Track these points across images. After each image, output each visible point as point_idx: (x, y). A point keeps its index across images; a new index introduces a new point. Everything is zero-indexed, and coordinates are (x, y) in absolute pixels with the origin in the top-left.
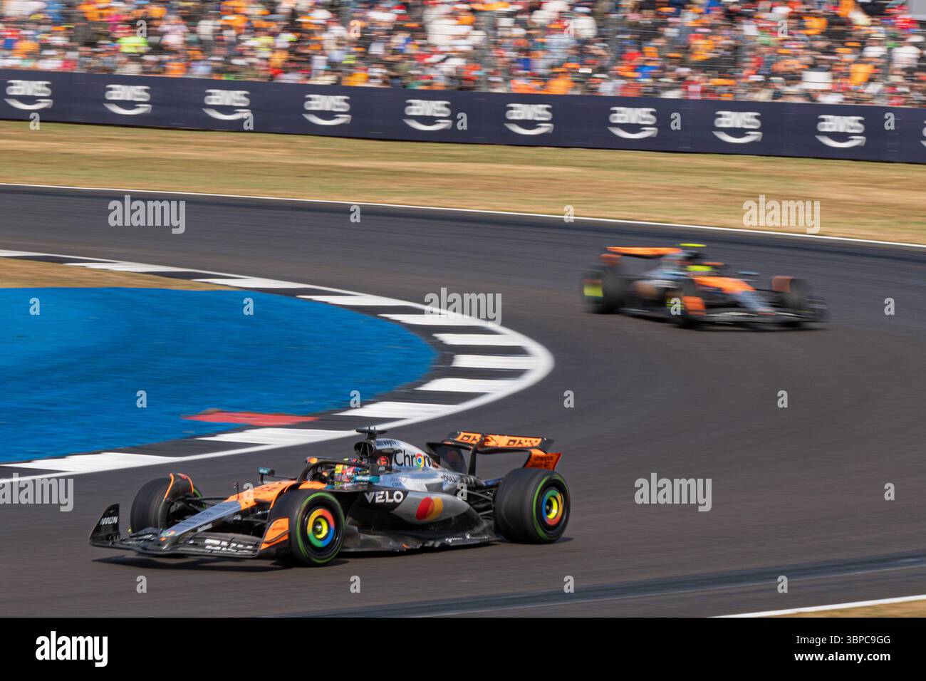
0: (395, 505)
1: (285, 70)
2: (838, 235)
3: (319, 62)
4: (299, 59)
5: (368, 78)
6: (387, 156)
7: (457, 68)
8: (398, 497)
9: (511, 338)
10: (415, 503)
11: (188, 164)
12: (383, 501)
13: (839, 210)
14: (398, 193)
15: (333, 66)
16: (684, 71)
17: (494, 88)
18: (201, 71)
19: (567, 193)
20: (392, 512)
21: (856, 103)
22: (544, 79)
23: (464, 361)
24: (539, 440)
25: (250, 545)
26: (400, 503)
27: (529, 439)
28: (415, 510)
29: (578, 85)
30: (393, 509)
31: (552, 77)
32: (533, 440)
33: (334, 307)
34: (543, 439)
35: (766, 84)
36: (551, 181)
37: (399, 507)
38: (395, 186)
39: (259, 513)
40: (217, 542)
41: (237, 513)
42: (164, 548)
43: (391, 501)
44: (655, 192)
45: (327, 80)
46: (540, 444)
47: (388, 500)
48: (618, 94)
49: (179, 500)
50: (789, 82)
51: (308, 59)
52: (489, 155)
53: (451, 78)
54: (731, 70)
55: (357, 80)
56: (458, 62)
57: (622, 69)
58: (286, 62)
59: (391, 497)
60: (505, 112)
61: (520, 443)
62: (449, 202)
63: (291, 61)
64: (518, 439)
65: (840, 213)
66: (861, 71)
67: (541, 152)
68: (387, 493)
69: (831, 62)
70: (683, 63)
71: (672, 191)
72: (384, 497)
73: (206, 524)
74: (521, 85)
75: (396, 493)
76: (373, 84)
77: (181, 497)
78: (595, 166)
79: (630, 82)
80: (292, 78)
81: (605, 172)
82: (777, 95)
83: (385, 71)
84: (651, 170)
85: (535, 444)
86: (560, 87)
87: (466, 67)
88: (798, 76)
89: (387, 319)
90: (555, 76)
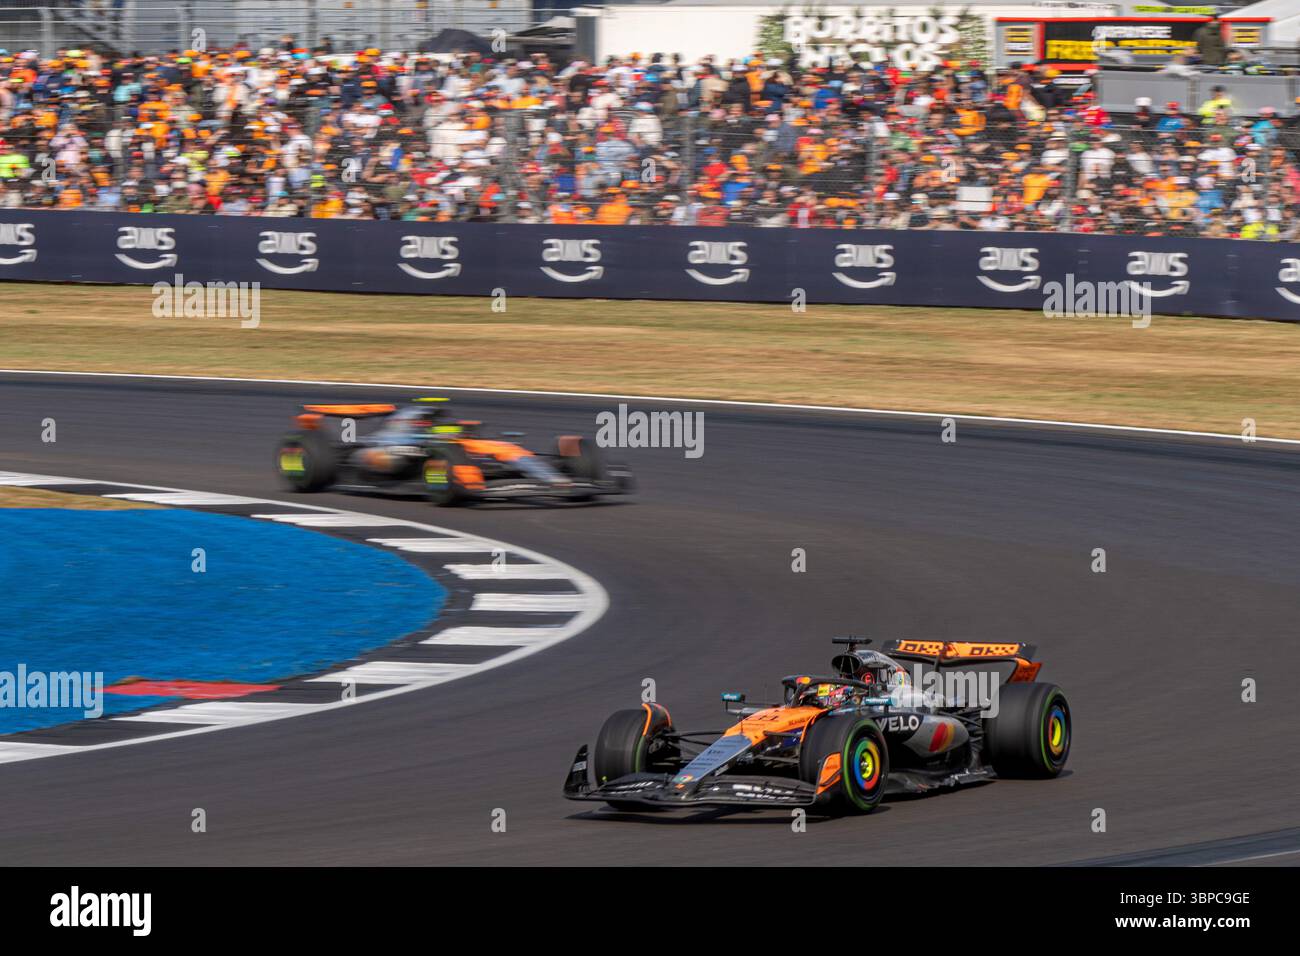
0: (910, 733)
1: (225, 196)
2: (1009, 414)
3: (276, 186)
4: (247, 181)
5: (346, 207)
6: (376, 316)
7: (466, 191)
8: (914, 723)
9: (550, 568)
10: (931, 731)
11: (92, 332)
12: (897, 729)
13: (1006, 379)
14: (390, 367)
15: (290, 192)
16: (787, 190)
17: (523, 217)
18: (108, 201)
19: (625, 363)
20: (906, 743)
21: (1026, 229)
22: (594, 204)
23: (485, 602)
24: (1016, 647)
25: (790, 790)
26: (916, 730)
27: (1000, 646)
28: (930, 739)
29: (639, 211)
30: (906, 740)
31: (604, 201)
32: (1008, 647)
33: (302, 529)
34: (1021, 644)
35: (902, 205)
36: (602, 346)
37: (914, 737)
38: (384, 358)
39: (769, 749)
40: (749, 788)
41: (749, 750)
42: (683, 797)
43: (906, 728)
44: (750, 360)
45: (288, 210)
46: (1019, 651)
47: (904, 728)
48: (692, 222)
49: (659, 737)
50: (936, 201)
51: (261, 182)
52: (519, 312)
53: (460, 205)
54: (858, 187)
55: (332, 210)
56: (469, 182)
57: (703, 186)
58: (227, 186)
59: (906, 724)
60: (542, 251)
61: (988, 650)
62: (463, 379)
63: (233, 185)
64: (985, 646)
65: (1008, 383)
66: (1035, 185)
67: (586, 307)
68: (901, 718)
69: (990, 172)
70: (784, 179)
71: (774, 357)
72: (898, 724)
73: (723, 766)
74: (559, 212)
75: (912, 718)
76: (354, 214)
77: (660, 733)
78: (667, 324)
79: (710, 205)
80: (238, 208)
81: (678, 333)
82: (920, 219)
83: (365, 196)
84: (745, 329)
85: (1013, 652)
86: (614, 214)
87: (482, 189)
88: (952, 193)
89: (379, 545)
90: (608, 198)
